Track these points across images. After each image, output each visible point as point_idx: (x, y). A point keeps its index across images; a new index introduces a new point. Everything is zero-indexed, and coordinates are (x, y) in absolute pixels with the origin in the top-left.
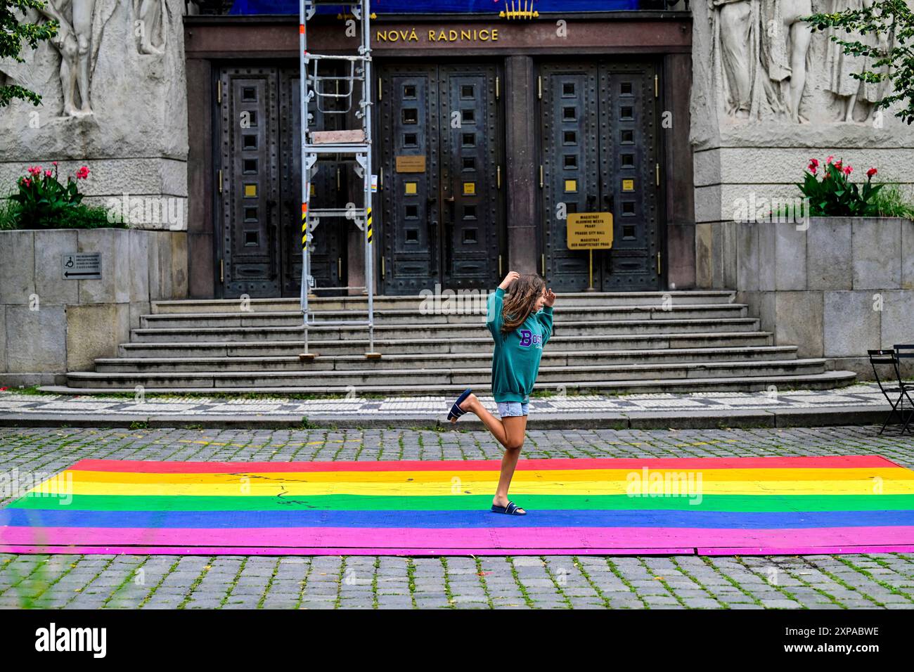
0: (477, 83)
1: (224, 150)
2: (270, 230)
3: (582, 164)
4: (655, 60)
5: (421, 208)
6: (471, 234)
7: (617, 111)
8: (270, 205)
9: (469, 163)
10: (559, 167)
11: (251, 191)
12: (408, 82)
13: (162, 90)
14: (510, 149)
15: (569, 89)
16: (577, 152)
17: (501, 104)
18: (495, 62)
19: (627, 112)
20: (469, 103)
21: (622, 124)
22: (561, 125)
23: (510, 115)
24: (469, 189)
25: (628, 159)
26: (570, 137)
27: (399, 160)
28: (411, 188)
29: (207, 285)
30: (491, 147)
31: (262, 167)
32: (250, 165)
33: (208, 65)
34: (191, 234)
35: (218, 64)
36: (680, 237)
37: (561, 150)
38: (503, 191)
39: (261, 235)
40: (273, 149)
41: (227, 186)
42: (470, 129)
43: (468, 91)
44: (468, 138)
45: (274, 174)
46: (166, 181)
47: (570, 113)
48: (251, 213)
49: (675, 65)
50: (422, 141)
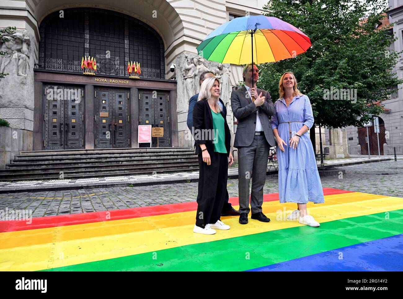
0: (123, 95)
1: (46, 108)
2: (61, 132)
3: (150, 116)
4: (168, 92)
5: (107, 126)
6: (121, 134)
7: (159, 104)
8: (61, 124)
9: (121, 114)
10: (144, 117)
11: (55, 120)
12: (104, 93)
13: (25, 87)
14: (132, 111)
15: (147, 98)
16: (149, 113)
17: (129, 100)
18: (128, 89)
19: (161, 104)
20: (120, 100)
21: (160, 107)
22: (145, 106)
23: (132, 103)
24: (121, 122)
25: (161, 116)
26: (147, 109)
27: (101, 113)
28: (104, 121)
29: (39, 146)
30: (126, 111)
31: (58, 114)
32: (55, 113)
33: (42, 83)
34: (35, 132)
35: (45, 84)
36: (175, 134)
37: (144, 112)
38: (130, 122)
39: (58, 133)
40: (62, 109)
41: (47, 119)
42: (121, 106)
43: (120, 96)
44: (120, 108)
45: (62, 116)
46: (26, 115)
47: (147, 103)
48: (55, 127)
49: (173, 93)
50: (107, 109)
